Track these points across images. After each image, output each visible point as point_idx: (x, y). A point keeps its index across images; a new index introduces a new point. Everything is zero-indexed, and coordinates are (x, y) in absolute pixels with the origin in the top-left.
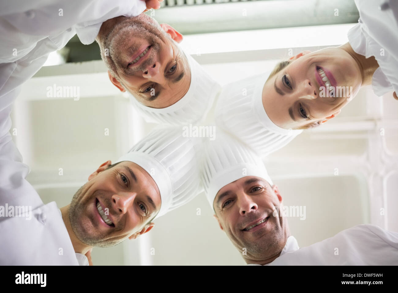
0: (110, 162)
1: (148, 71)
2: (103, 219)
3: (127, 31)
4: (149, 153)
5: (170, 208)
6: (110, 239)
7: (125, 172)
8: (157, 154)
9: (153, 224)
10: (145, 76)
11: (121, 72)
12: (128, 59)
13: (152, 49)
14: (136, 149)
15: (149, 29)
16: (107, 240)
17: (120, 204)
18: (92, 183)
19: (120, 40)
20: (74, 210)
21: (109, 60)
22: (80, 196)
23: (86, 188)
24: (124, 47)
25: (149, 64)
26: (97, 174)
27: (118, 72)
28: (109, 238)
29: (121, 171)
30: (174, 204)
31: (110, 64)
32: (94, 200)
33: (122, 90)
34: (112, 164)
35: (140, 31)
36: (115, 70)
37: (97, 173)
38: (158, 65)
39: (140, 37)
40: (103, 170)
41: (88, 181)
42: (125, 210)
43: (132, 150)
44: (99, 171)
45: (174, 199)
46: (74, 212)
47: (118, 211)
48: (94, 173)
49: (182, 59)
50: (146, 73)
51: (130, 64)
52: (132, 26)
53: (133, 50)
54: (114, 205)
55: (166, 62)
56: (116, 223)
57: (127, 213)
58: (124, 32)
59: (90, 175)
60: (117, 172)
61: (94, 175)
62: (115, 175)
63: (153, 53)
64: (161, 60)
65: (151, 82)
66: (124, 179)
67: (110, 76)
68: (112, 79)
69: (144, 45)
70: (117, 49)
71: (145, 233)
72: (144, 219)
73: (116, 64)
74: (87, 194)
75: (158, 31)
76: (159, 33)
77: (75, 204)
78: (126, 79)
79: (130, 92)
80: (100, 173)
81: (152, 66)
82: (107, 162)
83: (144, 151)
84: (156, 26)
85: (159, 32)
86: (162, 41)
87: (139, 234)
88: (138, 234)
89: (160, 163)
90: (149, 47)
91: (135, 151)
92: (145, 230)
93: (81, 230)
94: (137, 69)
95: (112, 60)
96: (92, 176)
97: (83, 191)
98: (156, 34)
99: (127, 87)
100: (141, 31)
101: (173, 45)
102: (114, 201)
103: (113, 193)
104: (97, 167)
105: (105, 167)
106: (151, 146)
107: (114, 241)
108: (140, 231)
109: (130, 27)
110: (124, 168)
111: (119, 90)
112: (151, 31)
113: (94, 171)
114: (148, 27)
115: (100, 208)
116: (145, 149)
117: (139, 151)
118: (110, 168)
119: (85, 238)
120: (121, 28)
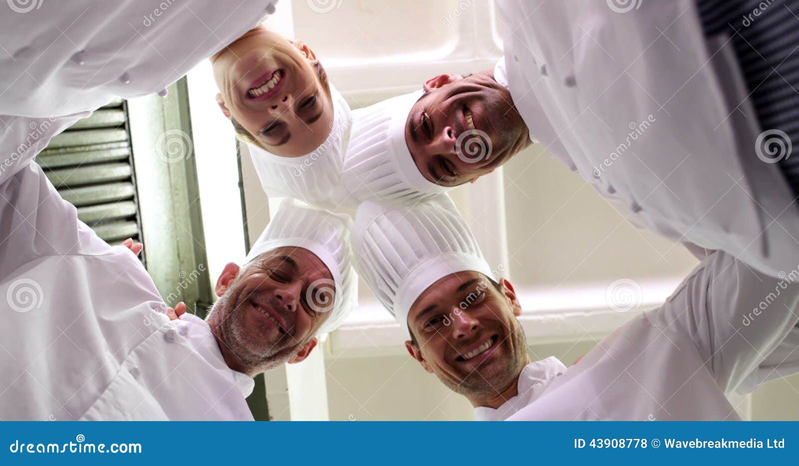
0: (407, 342)
1: (288, 305)
2: (485, 351)
3: (241, 335)
4: (397, 286)
5: (478, 256)
6: (514, 342)
7: (424, 321)
8: (398, 275)
9: (501, 280)
10: (294, 309)
11: (292, 342)
12: (275, 333)
13: (256, 301)
14: (391, 305)
15: (231, 308)
16: (514, 345)
17: (465, 328)
18: (435, 365)
19: (253, 342)
20: (470, 388)
21: (277, 357)
22: (453, 382)
23: (442, 373)
24: (261, 337)
25: (278, 303)
26: (425, 361)
27: (293, 346)
28: (512, 344)
29: (422, 326)
30: (471, 250)
31: (283, 356)
32: (459, 364)
33: (314, 344)
34: (410, 339)
35: (237, 320)
36: (291, 349)
37: (423, 362)
38: (279, 291)
39: (244, 318)
40: (419, 353)
41: (434, 374)
42: (473, 322)
43: (391, 310)
44: (421, 359)
45: (464, 251)
46: (472, 388)
47: (475, 331)
48: (423, 365)
49: (263, 261)
50: (290, 307)
51: (281, 330)
52: (233, 330)
53: (263, 326)
54: (467, 336)
55: (273, 283)
56: (492, 333)
57: (479, 319)
58: (242, 338)
59: (425, 371)
60: (422, 332)
61: (427, 365)
62: (427, 335)
63: (262, 300)
64: (270, 289)
65: (300, 301)
66: (433, 322)
67: (297, 360)
68: (300, 358)
69: (252, 312)
70: (264, 346)
71: (514, 293)
72: (490, 296)
73: (283, 348)
74: (449, 372)
75: (231, 296)
76: (235, 294)
77: (463, 388)
78: (301, 334)
79: (316, 330)
80: (423, 357)
81: (279, 300)
82: (407, 346)
83: (394, 293)
84: (225, 300)
85: (233, 294)
86: (245, 289)
87: (514, 301)
88: (513, 303)
89: (412, 271)
90: (255, 305)
91: (392, 306)
92: (510, 292)
93: (496, 379)
94: (286, 319)
95: (278, 353)
96: (426, 369)
97: (447, 377)
98: (237, 298)
99: (310, 334)
100: (237, 318)
101: (247, 274)
102: (461, 336)
103: (450, 338)
104: (416, 362)
105: (415, 351)
106: (386, 283)
107: (516, 336)
108: (509, 299)
109: (235, 332)
110: (418, 323)
111: (314, 349)
112: (234, 306)
113: (421, 366)
114: (229, 310)
115: (470, 355)
116: (390, 291)
117: (393, 301)
118: (416, 341)
119: (507, 374)
120: (237, 344)
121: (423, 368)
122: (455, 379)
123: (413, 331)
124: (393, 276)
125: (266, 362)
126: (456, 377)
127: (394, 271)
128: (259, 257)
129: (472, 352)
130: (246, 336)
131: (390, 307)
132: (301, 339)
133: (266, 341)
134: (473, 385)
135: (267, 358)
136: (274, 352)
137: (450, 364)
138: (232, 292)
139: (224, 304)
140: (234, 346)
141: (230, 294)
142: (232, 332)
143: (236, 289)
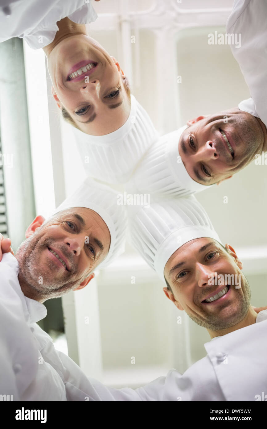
0: (164, 288)
1: (73, 251)
2: (223, 296)
3: (34, 271)
4: (156, 249)
5: (211, 228)
6: (243, 289)
7: (175, 274)
8: (156, 242)
9: (226, 245)
10: (78, 253)
11: (74, 278)
12: (62, 271)
13: (51, 247)
14: (152, 263)
15: (31, 249)
16: (243, 292)
17: (208, 279)
18: (186, 307)
20: (213, 324)
23: (191, 312)
24: (50, 274)
25: (67, 249)
26: (177, 302)
29: (175, 277)
30: (206, 224)
31: (67, 288)
32: (204, 305)
33: (92, 277)
34: (166, 286)
35: (33, 259)
36: (73, 283)
37: (176, 302)
38: (68, 240)
39: (39, 258)
40: (173, 295)
41: (184, 311)
43: (153, 266)
44: (174, 300)
46: (215, 325)
48: (175, 304)
49: (61, 216)
50: (75, 252)
51: (67, 269)
52: (29, 266)
53: (53, 266)
55: (64, 233)
58: (35, 274)
59: (178, 309)
60: (175, 282)
61: (178, 305)
62: (178, 284)
63: (56, 245)
64: (62, 238)
65: (84, 247)
66: (182, 274)
67: (79, 288)
68: (81, 287)
69: (47, 254)
70: (51, 281)
71: (235, 253)
72: (222, 255)
73: (67, 282)
74: (197, 312)
75: (33, 240)
77: (207, 324)
78: (82, 273)
79: (94, 269)
80: (175, 299)
81: (68, 246)
82: (165, 291)
83: (154, 255)
84: (28, 242)
86: (43, 237)
87: (236, 259)
88: (236, 261)
89: (166, 239)
90: (50, 249)
92: (233, 253)
93: (234, 318)
94: (71, 261)
95: (63, 286)
96: (178, 307)
97: (194, 316)
98: (36, 243)
99: (89, 271)
100: (33, 257)
101: (47, 225)
102: (204, 284)
103: (196, 286)
104: (170, 301)
105: (169, 293)
106: (149, 248)
107: (245, 285)
108: (234, 258)
109: (30, 268)
110: (172, 275)
111: (92, 280)
112: (33, 248)
113: (174, 305)
114: (29, 250)
115: (212, 299)
116: (152, 253)
117: (154, 260)
118: (170, 288)
119: (241, 314)
120: (31, 278)
121: (176, 307)
122: (201, 318)
123: (168, 281)
124: (153, 242)
125: (53, 293)
126: (202, 316)
127: (154, 239)
128: (59, 213)
129: (213, 297)
130: (38, 273)
131: (152, 264)
132: (82, 276)
133: (54, 277)
134: (216, 323)
135: (53, 290)
136: (59, 286)
137: (197, 306)
138: (34, 238)
139: (26, 246)
140: (28, 279)
141: (32, 239)
142: (28, 268)
143: (37, 236)
